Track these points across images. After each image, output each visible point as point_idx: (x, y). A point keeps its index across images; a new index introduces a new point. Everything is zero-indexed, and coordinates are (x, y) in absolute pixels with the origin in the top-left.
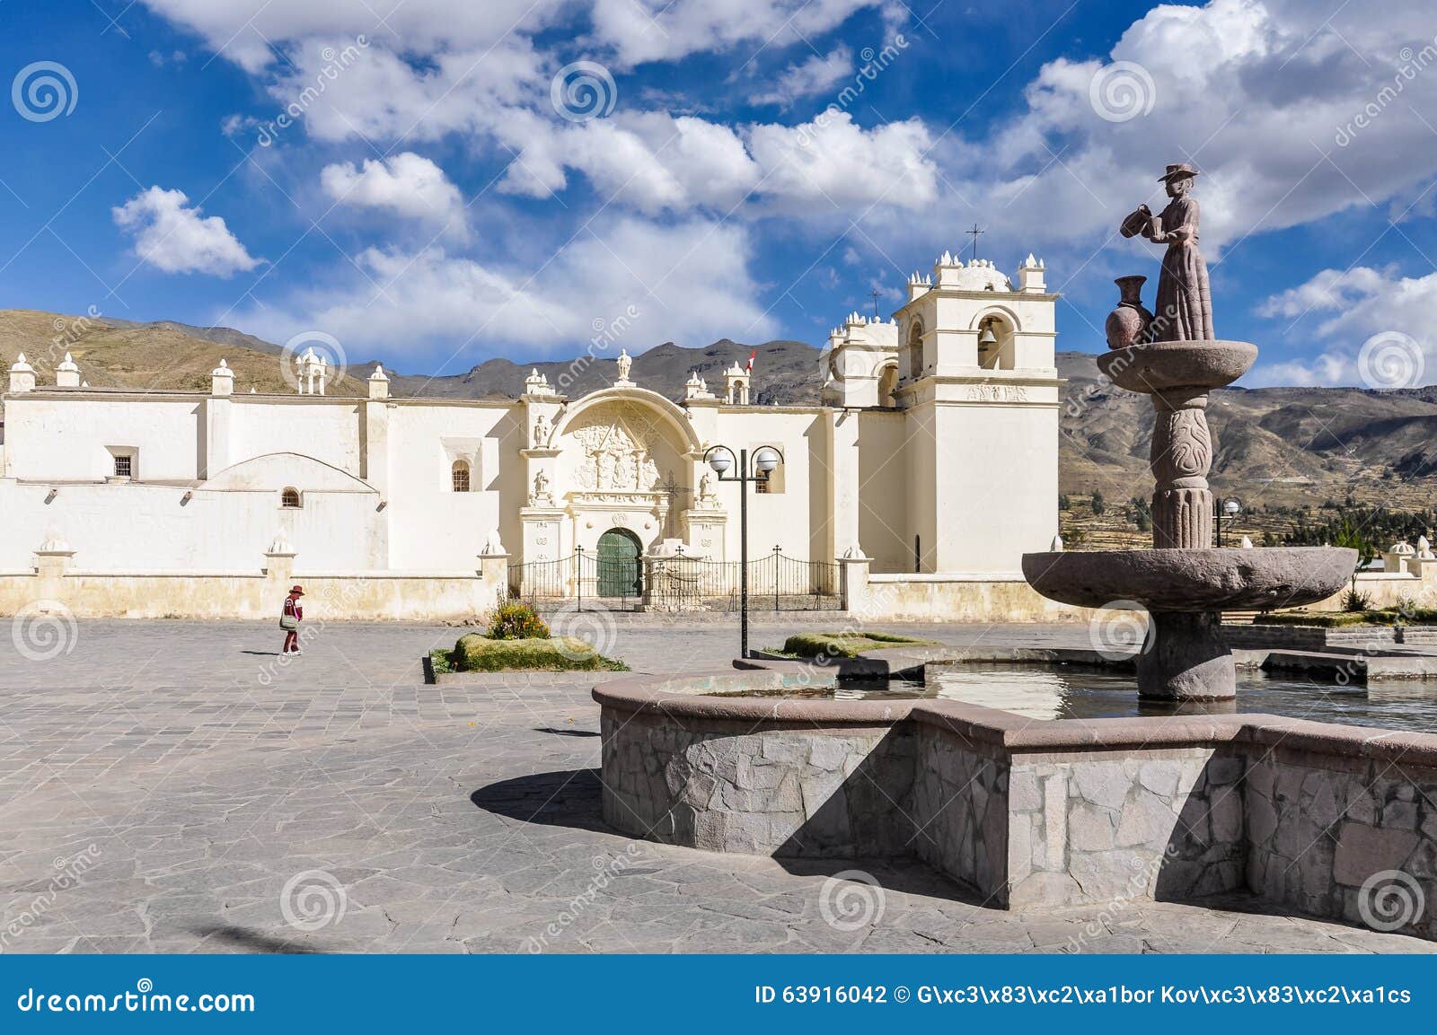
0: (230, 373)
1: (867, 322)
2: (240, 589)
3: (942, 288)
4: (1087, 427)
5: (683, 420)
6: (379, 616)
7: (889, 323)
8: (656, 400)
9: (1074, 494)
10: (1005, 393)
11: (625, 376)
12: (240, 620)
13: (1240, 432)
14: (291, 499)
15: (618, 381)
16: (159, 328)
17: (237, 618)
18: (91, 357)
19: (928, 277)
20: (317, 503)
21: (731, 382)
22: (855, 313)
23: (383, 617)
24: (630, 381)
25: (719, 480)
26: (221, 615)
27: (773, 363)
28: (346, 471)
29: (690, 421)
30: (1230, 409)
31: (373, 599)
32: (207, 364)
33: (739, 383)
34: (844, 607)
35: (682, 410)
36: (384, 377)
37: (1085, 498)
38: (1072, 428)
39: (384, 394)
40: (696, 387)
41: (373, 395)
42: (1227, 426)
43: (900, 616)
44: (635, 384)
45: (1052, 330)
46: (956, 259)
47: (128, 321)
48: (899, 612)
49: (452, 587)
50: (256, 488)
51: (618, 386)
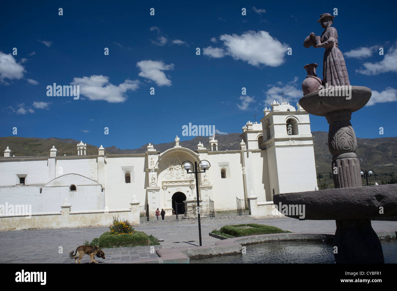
0: (56, 150)
1: (253, 124)
2: (53, 218)
3: (274, 111)
4: (326, 153)
5: (197, 157)
6: (98, 225)
7: (260, 123)
8: (188, 151)
9: (324, 173)
10: (296, 143)
11: (177, 144)
12: (53, 229)
13: (370, 151)
14: (73, 188)
15: (176, 146)
16: (50, 140)
17: (52, 228)
18: (30, 149)
19: (270, 108)
20: (81, 189)
21: (212, 144)
22: (249, 121)
23: (99, 225)
24: (179, 145)
25: (188, 173)
26: (46, 227)
27: (231, 140)
28: (91, 178)
29: (199, 157)
30: (367, 145)
31: (96, 219)
32: (64, 150)
33: (214, 145)
34: (250, 214)
35: (196, 154)
36: (103, 148)
37: (327, 174)
38: (321, 154)
39: (103, 154)
40: (201, 146)
41: (100, 154)
42: (366, 150)
43: (268, 216)
44: (181, 146)
45: (309, 122)
46: (277, 102)
47: (42, 138)
48: (268, 214)
49: (122, 214)
50: (62, 186)
51: (175, 147)
